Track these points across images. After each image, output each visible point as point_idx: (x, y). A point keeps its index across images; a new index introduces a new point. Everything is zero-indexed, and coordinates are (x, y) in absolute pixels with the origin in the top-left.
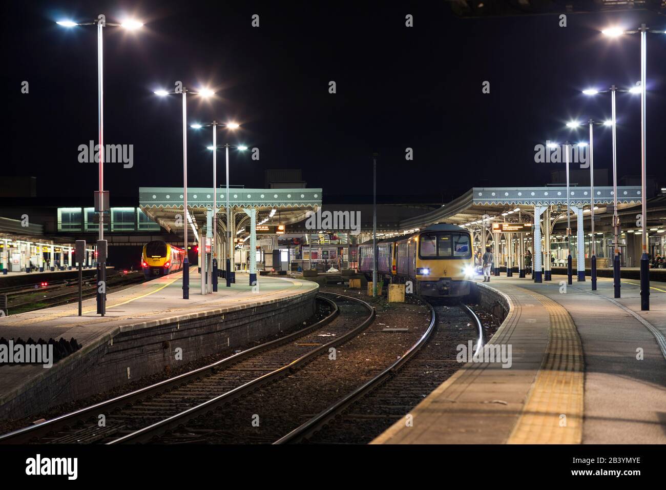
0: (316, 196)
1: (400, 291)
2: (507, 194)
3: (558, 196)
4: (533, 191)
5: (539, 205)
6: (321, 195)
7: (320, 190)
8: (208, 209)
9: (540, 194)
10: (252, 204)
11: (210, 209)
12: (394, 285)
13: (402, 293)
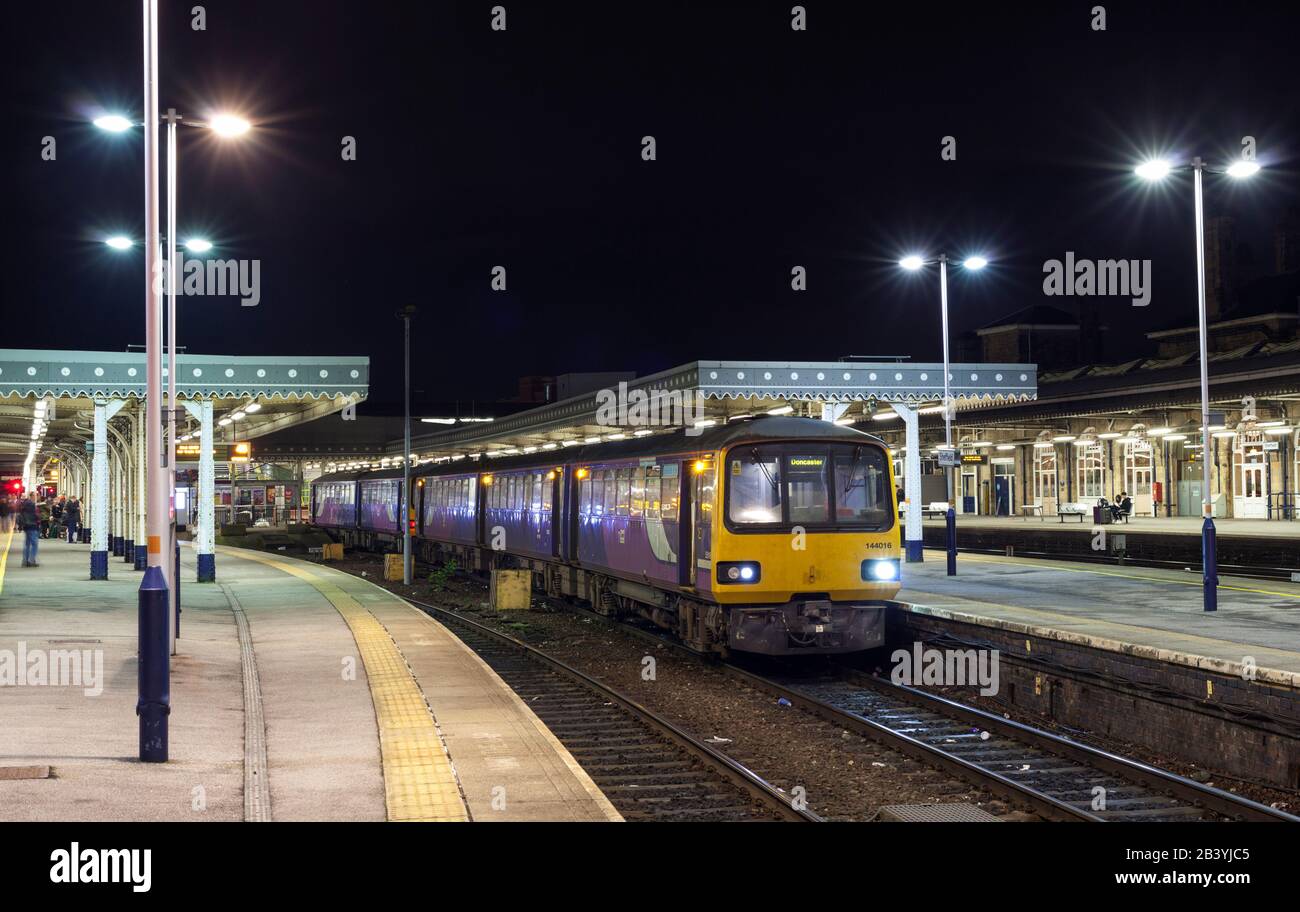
0: (354, 374)
1: (520, 586)
2: (768, 376)
3: (870, 383)
4: (821, 369)
5: (831, 399)
6: (366, 373)
7: (365, 361)
8: (99, 402)
9: (834, 377)
10: (205, 391)
11: (103, 402)
12: (508, 572)
13: (525, 589)
